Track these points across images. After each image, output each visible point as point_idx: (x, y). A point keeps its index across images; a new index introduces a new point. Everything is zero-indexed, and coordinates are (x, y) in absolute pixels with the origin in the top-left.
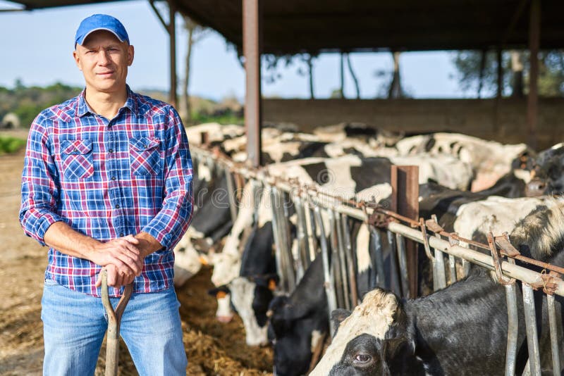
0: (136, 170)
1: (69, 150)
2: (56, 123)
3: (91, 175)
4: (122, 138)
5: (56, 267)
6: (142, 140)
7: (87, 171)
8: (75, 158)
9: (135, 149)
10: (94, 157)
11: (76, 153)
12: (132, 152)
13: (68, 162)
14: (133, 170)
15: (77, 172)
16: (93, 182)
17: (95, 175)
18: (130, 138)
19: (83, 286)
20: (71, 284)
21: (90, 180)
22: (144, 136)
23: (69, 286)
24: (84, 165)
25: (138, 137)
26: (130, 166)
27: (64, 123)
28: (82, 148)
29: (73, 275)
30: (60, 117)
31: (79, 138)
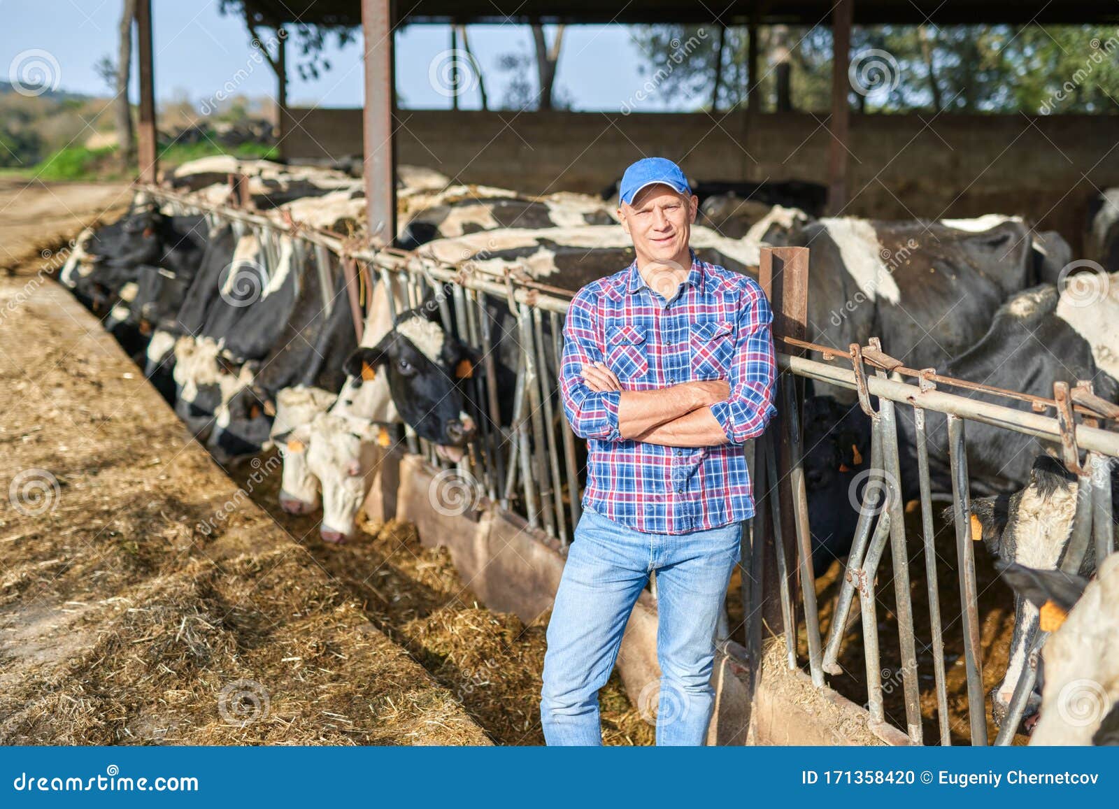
0: (698, 367)
1: (616, 340)
2: (602, 301)
3: (645, 373)
4: (682, 324)
5: (596, 490)
6: (708, 327)
7: (639, 368)
8: (624, 351)
9: (697, 338)
10: (648, 349)
11: (626, 344)
12: (693, 343)
13: (615, 356)
14: (694, 367)
15: (627, 370)
16: (647, 383)
17: (650, 374)
18: (693, 323)
19: (625, 516)
20: (611, 512)
21: (643, 380)
22: (711, 321)
23: (608, 515)
24: (635, 360)
25: (703, 322)
26: (691, 360)
27: (612, 302)
28: (634, 337)
29: (614, 501)
30: (607, 294)
31: (629, 324)
